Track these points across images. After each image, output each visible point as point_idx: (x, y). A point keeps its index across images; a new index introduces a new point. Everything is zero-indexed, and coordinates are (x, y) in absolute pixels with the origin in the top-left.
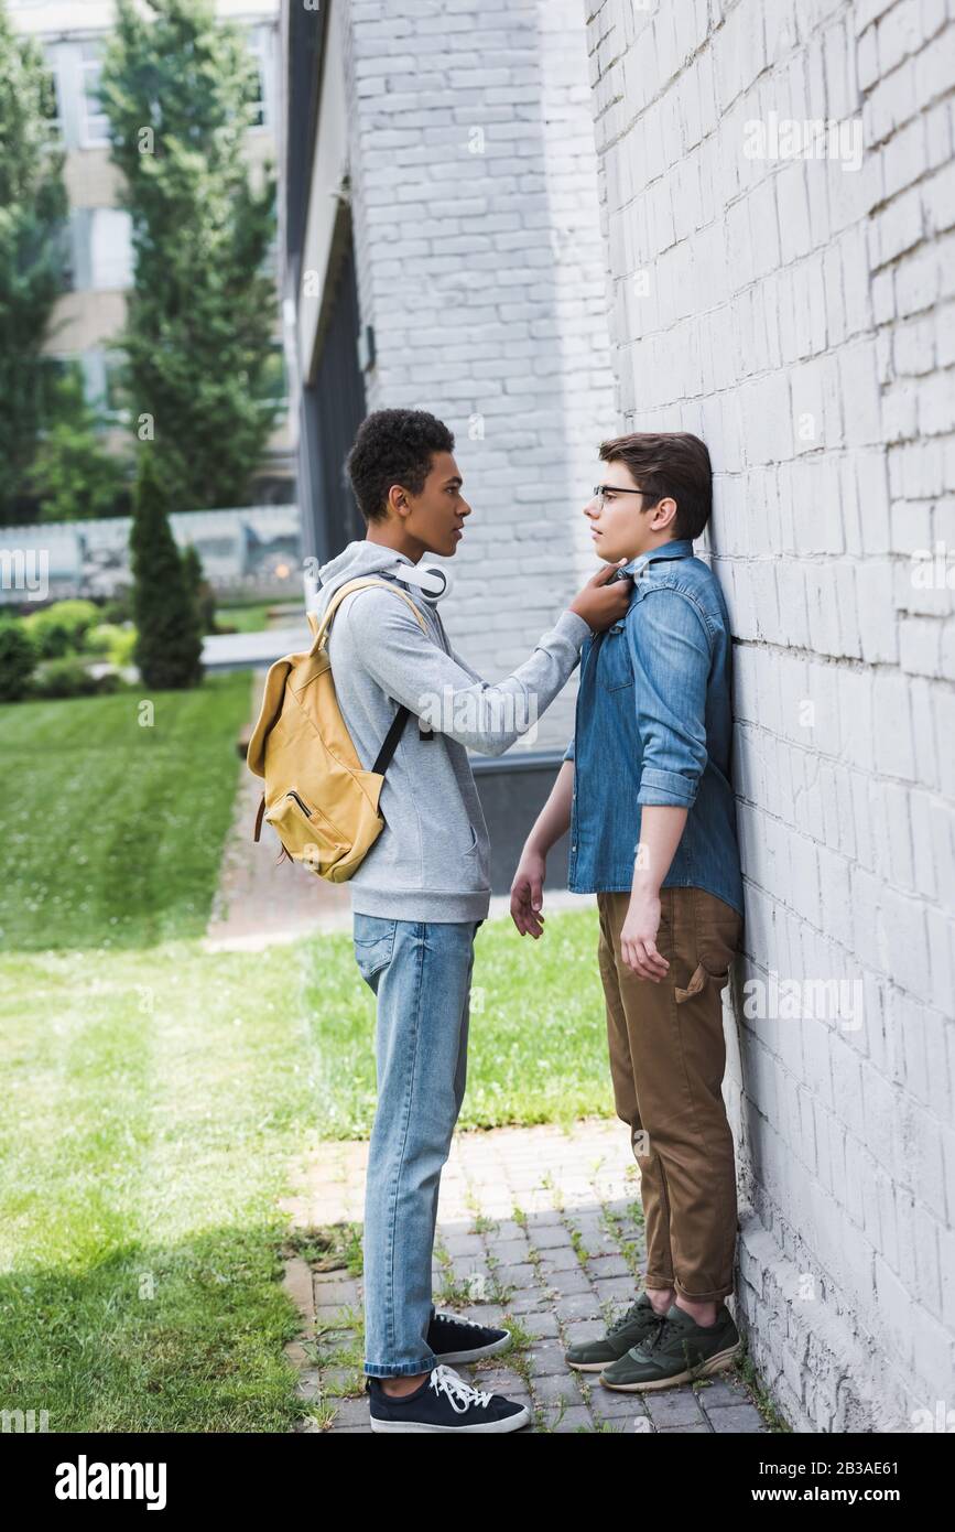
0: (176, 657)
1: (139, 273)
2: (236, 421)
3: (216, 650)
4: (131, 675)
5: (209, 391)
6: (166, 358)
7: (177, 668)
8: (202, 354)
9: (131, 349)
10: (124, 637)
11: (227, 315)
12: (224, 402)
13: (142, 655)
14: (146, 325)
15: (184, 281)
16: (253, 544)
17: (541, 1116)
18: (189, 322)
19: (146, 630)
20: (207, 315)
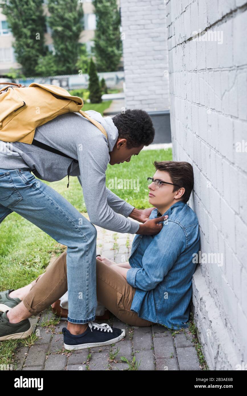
0: (97, 97)
1: (97, 26)
2: (115, 55)
3: (104, 97)
4: (88, 101)
5: (110, 49)
6: (102, 43)
7: (97, 99)
8: (109, 42)
9: (95, 41)
10: (87, 94)
11: (114, 34)
12: (113, 51)
13: (91, 97)
14: (98, 37)
15: (105, 28)
16: (118, 79)
17: (142, 207)
18: (106, 36)
19: (91, 92)
20: (110, 35)
